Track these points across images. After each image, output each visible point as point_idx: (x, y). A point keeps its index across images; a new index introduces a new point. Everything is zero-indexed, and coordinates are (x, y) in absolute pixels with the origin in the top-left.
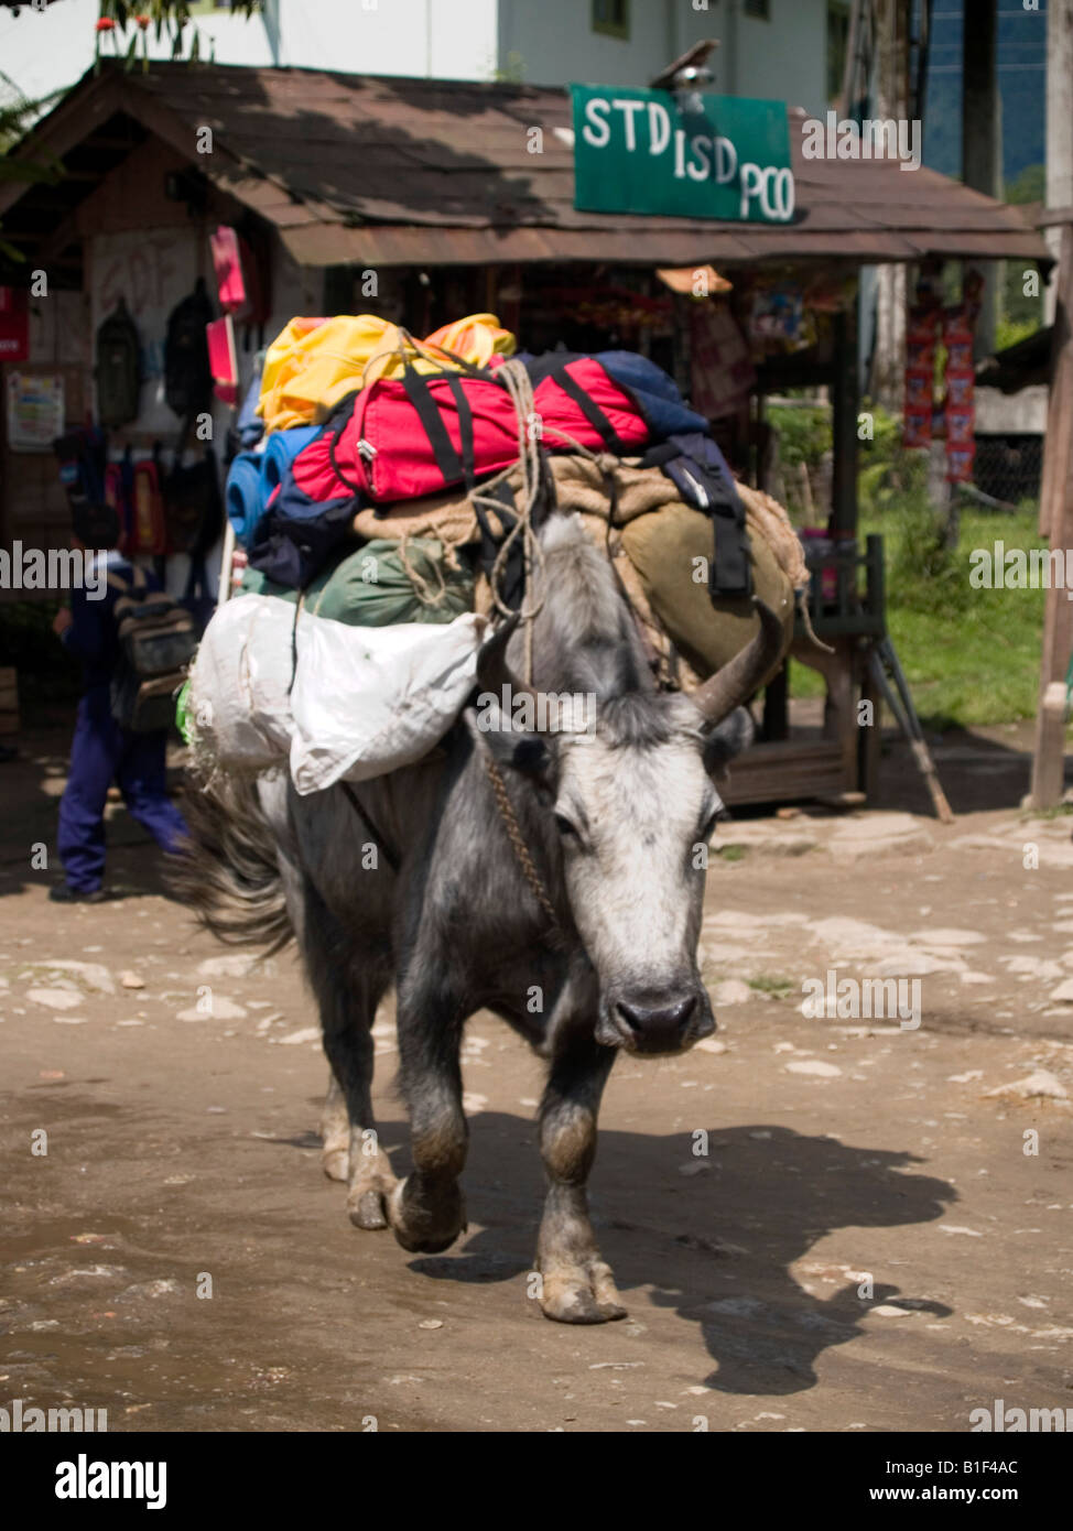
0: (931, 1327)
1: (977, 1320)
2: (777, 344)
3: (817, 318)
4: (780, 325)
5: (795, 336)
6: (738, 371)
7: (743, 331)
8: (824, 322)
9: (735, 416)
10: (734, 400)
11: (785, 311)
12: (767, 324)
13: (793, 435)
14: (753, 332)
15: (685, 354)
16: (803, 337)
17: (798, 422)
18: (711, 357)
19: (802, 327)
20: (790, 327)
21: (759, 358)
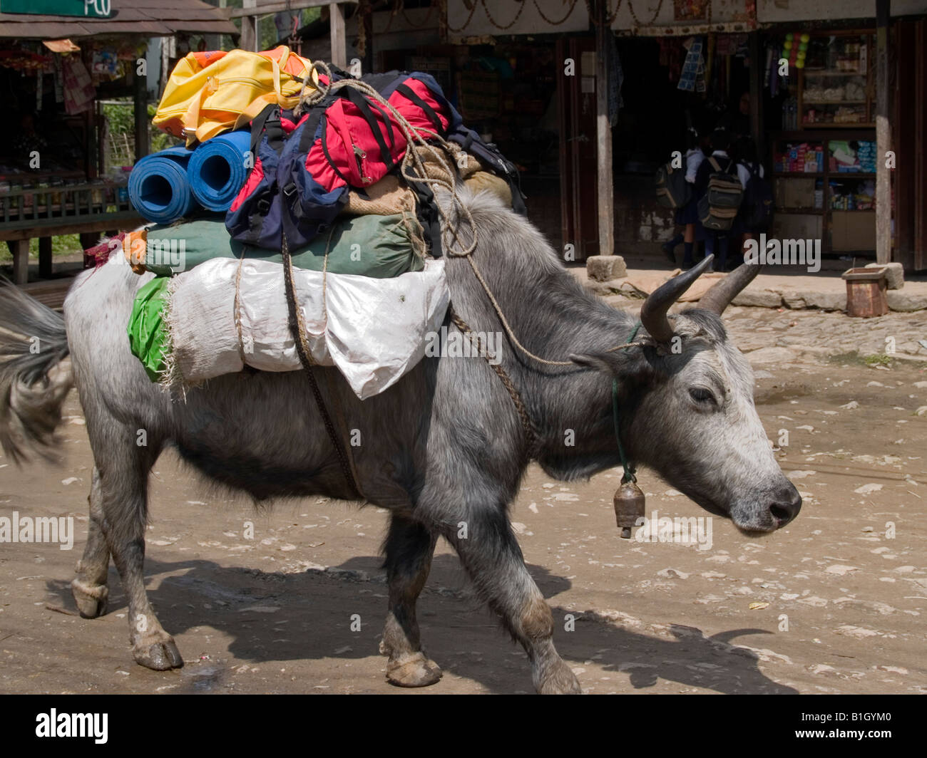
0: (181, 549)
1: (203, 544)
2: (106, 77)
3: (125, 64)
4: (106, 67)
5: (115, 73)
6: (87, 90)
7: (89, 70)
8: (128, 65)
9: (87, 112)
10: (86, 104)
11: (109, 61)
12: (100, 67)
13: (122, 120)
14: (93, 72)
15: (61, 82)
16: (118, 73)
17: (124, 113)
18: (73, 83)
19: (118, 68)
20: (112, 68)
21: (97, 84)
